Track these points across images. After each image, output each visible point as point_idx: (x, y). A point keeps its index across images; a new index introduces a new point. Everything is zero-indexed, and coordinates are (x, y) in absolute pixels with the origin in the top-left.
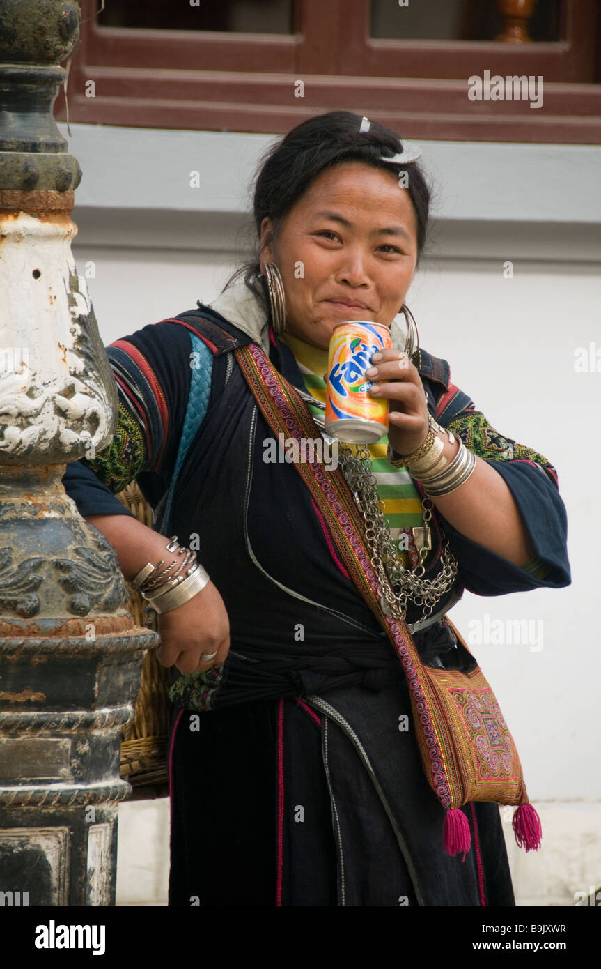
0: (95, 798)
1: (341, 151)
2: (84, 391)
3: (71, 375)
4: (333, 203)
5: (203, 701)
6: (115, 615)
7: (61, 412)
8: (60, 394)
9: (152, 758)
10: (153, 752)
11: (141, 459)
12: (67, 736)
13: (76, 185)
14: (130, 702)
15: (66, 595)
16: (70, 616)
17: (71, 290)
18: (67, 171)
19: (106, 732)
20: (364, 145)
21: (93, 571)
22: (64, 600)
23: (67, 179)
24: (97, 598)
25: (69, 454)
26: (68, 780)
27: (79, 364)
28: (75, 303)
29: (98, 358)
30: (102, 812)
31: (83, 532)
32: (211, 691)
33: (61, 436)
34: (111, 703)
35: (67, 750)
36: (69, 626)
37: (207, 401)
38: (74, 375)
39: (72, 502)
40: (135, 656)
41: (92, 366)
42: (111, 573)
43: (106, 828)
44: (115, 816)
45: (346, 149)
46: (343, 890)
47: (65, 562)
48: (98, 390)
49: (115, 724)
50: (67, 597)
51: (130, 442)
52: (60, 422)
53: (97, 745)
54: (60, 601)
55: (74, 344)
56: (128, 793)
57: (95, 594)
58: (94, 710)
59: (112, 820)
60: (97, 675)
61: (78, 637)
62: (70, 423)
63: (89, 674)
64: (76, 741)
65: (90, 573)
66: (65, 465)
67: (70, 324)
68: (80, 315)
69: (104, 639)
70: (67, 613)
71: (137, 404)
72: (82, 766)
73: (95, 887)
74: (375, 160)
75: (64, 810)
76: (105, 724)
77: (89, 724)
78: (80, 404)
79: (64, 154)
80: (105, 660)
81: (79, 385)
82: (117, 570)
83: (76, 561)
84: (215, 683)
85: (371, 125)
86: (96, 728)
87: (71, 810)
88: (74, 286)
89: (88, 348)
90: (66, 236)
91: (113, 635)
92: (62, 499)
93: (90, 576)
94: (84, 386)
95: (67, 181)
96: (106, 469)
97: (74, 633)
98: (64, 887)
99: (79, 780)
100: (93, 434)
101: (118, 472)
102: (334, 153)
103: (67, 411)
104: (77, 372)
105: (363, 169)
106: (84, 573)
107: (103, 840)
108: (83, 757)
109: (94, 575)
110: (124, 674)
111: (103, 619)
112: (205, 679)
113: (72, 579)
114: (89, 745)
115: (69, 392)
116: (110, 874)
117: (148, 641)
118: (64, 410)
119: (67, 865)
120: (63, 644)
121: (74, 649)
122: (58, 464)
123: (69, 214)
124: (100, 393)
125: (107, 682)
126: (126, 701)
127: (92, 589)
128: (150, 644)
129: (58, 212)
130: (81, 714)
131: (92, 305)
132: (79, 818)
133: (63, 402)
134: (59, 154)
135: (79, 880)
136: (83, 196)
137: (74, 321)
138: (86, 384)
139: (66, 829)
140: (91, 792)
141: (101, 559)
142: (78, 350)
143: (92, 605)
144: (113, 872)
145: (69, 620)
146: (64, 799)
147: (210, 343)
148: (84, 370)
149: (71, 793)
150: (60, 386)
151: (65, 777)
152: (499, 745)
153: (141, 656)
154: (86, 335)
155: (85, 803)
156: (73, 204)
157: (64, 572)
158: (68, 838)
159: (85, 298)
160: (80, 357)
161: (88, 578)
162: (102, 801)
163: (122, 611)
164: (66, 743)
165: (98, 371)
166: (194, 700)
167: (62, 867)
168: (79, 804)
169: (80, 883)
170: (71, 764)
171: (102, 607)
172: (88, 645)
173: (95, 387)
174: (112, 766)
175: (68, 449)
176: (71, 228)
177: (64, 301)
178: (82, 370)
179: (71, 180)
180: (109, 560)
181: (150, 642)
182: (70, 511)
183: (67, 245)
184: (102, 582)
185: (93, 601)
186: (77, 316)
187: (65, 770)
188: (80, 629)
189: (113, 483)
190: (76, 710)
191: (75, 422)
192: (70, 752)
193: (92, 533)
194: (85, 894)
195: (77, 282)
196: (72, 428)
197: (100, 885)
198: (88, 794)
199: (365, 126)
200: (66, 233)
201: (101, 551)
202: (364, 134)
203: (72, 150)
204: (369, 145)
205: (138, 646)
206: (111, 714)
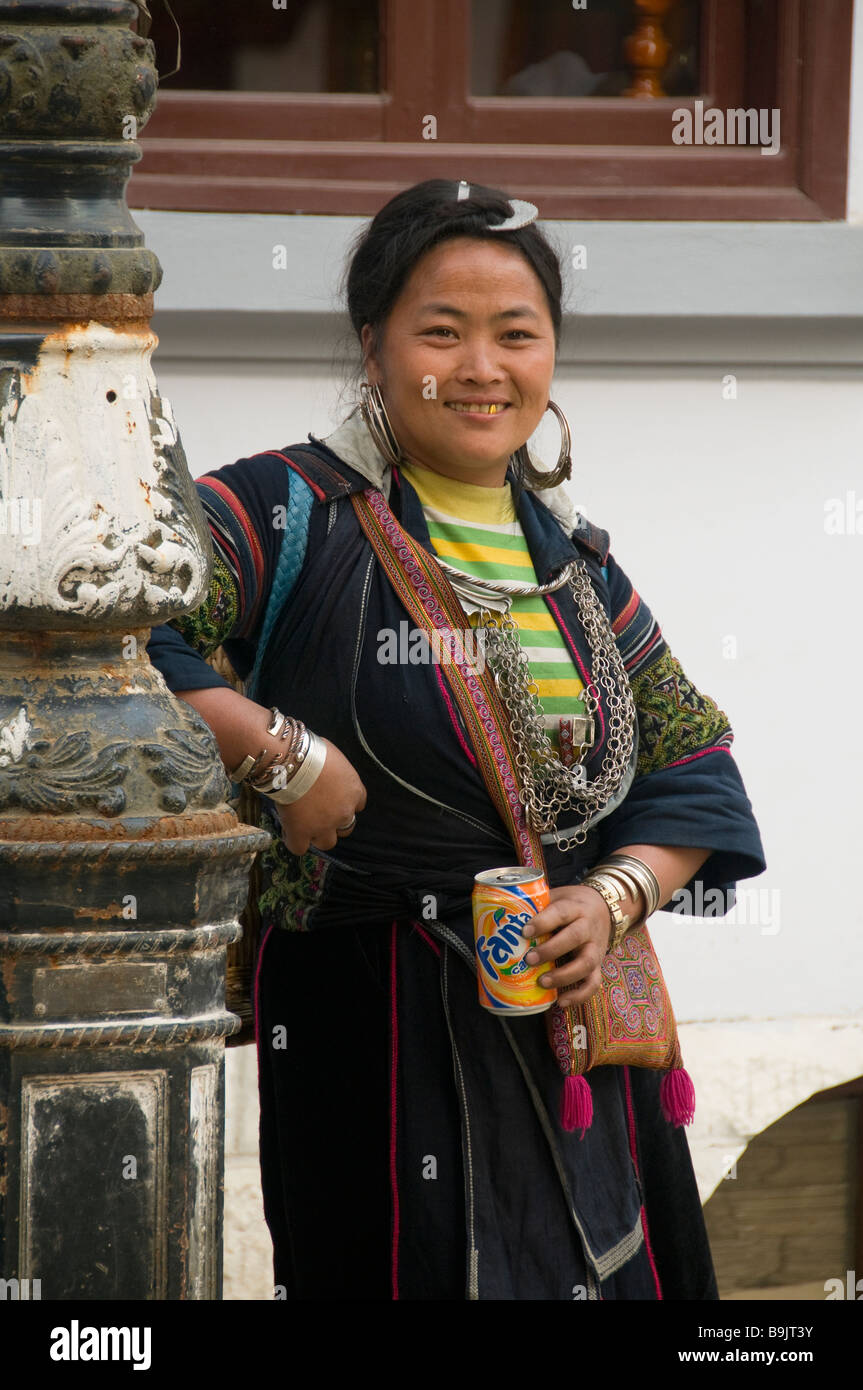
0: (198, 1034)
1: (439, 227)
2: (173, 538)
3: (157, 519)
4: (439, 292)
5: (299, 920)
6: (215, 811)
7: (146, 565)
8: (143, 542)
9: (232, 993)
10: (235, 986)
11: (233, 617)
12: (163, 960)
13: (156, 287)
14: (236, 917)
15: (157, 788)
16: (162, 814)
17: (153, 415)
18: (145, 269)
19: (209, 954)
20: (464, 216)
21: (188, 758)
22: (155, 794)
23: (146, 278)
24: (194, 791)
25: (156, 616)
26: (164, 1013)
27: (166, 505)
28: (159, 430)
29: (187, 497)
30: (207, 1050)
31: (174, 711)
32: (309, 908)
33: (146, 594)
34: (214, 918)
35: (163, 976)
36: (163, 826)
37: (303, 553)
38: (160, 518)
39: (159, 674)
40: (242, 861)
41: (181, 508)
42: (210, 760)
43: (210, 1070)
44: (221, 1056)
45: (444, 224)
46: (470, 1155)
47: (155, 748)
48: (190, 537)
49: (219, 944)
50: (159, 791)
51: (222, 596)
52: (144, 578)
53: (197, 969)
54: (150, 796)
55: (159, 481)
56: (236, 1028)
57: (192, 786)
58: (194, 928)
59: (217, 1060)
60: (197, 885)
61: (173, 839)
62: (157, 578)
63: (188, 884)
64: (173, 965)
65: (185, 761)
66: (150, 629)
67: (152, 457)
68: (165, 446)
69: (205, 841)
70: (158, 810)
71: (228, 549)
72: (181, 996)
73: (199, 1141)
74: (482, 231)
75: (160, 1050)
76: (209, 944)
77: (188, 945)
78: (168, 554)
79: (141, 249)
80: (206, 867)
81: (167, 532)
82: (217, 757)
83: (168, 747)
84: (313, 899)
85: (471, 189)
86: (197, 949)
87: (169, 1049)
88: (156, 409)
89: (176, 486)
90: (147, 349)
91: (215, 835)
92: (148, 672)
93: (184, 764)
94: (173, 532)
95: (145, 282)
96: (195, 629)
97: (168, 835)
98: (163, 1142)
99: (178, 1013)
100: (184, 590)
101: (208, 634)
102: (430, 232)
103: (153, 563)
104: (164, 516)
105: (469, 246)
106: (178, 760)
107: (207, 1086)
108: (182, 984)
109: (189, 762)
110: (229, 882)
111: (202, 817)
112: (301, 893)
113: (163, 768)
114: (189, 970)
115: (155, 540)
116: (217, 1126)
117: (257, 843)
118: (149, 562)
119: (166, 1115)
120: (156, 848)
121: (168, 855)
122: (143, 628)
123: (148, 323)
124: (192, 540)
125: (210, 891)
126: (232, 916)
127: (188, 780)
128: (259, 846)
129: (135, 319)
130: (179, 933)
131: (178, 433)
132: (179, 1059)
133: (147, 552)
134: (135, 249)
135: (181, 1133)
136: (164, 299)
137: (158, 453)
138: (174, 529)
139: (164, 1073)
140: (193, 1028)
141: (197, 743)
142: (164, 488)
143: (188, 800)
144: (220, 1123)
145: (161, 819)
146: (161, 1035)
147: (317, 488)
148: (172, 512)
149: (168, 1029)
150: (144, 533)
151: (160, 1009)
152: (643, 998)
153: (249, 860)
154: (172, 469)
155: (186, 1040)
156: (152, 309)
157: (153, 760)
158: (166, 1083)
159: (170, 425)
160: (166, 497)
161: (183, 766)
162: (206, 1038)
163: (223, 807)
164: (161, 968)
165: (189, 514)
166: (288, 916)
167: (160, 1118)
168: (180, 1042)
169: (183, 1137)
170: (168, 994)
171: (200, 802)
172: (186, 849)
173: (186, 534)
174: (216, 995)
175: (155, 609)
176: (151, 339)
177: (144, 428)
178: (169, 513)
179: (151, 280)
180: (207, 745)
181: (260, 843)
182: (157, 685)
183: (146, 359)
184: (200, 771)
185: (191, 794)
186: (161, 447)
187: (160, 1002)
188: (176, 828)
189: (202, 647)
190: (172, 928)
191: (163, 576)
192: (166, 979)
193: (185, 711)
194: (188, 1149)
195: (161, 405)
196: (160, 584)
197: (205, 1139)
198: (190, 1029)
199: (463, 193)
200: (146, 345)
201: (197, 733)
202: (463, 203)
203: (149, 245)
204: (470, 215)
205: (246, 849)
206: (213, 931)
